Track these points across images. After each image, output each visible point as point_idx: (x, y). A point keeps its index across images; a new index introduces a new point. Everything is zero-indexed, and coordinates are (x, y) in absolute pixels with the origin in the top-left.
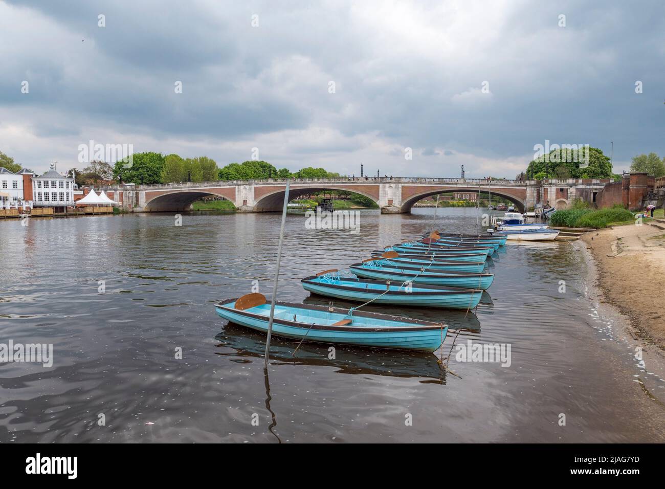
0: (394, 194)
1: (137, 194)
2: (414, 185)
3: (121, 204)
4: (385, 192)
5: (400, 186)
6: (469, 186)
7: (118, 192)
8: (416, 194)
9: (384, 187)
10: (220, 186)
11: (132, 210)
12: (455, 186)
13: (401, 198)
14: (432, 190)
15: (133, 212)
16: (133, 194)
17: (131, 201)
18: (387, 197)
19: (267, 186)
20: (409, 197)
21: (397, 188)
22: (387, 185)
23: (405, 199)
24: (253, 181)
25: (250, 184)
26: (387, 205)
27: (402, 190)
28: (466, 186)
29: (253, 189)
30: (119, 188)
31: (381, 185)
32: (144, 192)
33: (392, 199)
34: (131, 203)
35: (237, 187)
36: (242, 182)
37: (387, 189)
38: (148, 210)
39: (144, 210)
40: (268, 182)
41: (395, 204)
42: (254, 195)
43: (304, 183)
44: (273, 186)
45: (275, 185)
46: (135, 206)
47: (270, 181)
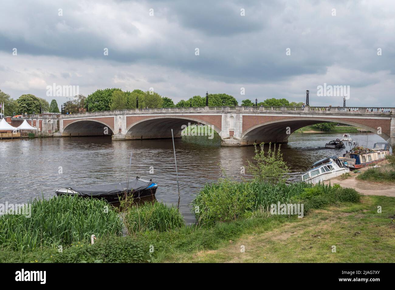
0: (235, 125)
1: (58, 122)
2: (254, 115)
3: (40, 130)
4: (227, 123)
5: (241, 115)
6: (314, 116)
7: (38, 120)
8: (256, 125)
9: (226, 117)
10: (104, 115)
11: (52, 135)
12: (299, 116)
13: (241, 129)
14: (273, 120)
15: (52, 137)
16: (54, 122)
17: (51, 127)
18: (228, 129)
19: (135, 115)
20: (249, 128)
21: (238, 118)
22: (229, 115)
23: (246, 131)
24: (126, 111)
25: (123, 114)
26: (228, 136)
27: (243, 121)
28: (311, 116)
29: (125, 118)
30: (39, 117)
31: (223, 115)
32: (62, 120)
33: (233, 130)
34: (51, 129)
35: (115, 116)
36: (118, 112)
37: (229, 119)
38: (67, 135)
39: (62, 135)
40: (135, 113)
41: (235, 135)
42: (126, 124)
43: (160, 113)
44: (139, 115)
45: (140, 115)
46: (56, 131)
47: (137, 111)
